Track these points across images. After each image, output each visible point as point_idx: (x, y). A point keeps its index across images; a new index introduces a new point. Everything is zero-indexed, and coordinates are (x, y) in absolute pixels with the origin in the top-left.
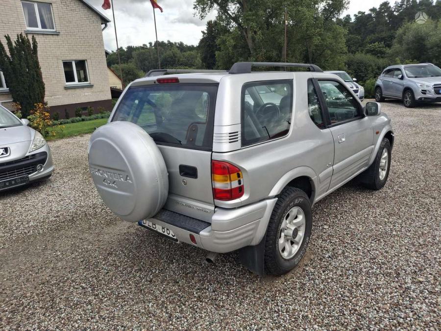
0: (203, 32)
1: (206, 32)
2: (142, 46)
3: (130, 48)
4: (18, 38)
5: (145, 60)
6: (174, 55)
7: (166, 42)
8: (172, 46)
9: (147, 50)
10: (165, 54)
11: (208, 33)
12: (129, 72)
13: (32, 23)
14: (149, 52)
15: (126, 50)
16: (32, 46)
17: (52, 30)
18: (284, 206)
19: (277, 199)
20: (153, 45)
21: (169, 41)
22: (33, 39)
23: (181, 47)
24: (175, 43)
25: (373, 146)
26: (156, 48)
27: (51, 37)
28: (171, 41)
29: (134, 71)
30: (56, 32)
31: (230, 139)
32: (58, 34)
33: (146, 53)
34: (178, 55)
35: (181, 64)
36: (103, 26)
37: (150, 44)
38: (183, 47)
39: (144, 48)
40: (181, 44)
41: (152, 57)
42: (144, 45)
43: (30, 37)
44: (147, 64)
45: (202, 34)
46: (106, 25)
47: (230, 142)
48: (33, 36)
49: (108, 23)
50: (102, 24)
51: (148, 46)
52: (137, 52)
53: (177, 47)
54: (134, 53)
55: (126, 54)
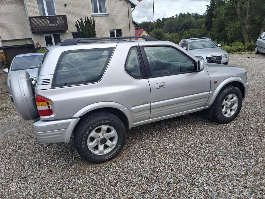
0: (208, 6)
1: (209, 5)
2: (171, 17)
3: (164, 19)
4: (86, 19)
5: (171, 26)
6: (190, 22)
7: (186, 13)
8: (190, 16)
9: (174, 19)
10: (184, 22)
11: (211, 6)
12: (158, 34)
13: (96, 11)
14: (175, 21)
15: (161, 20)
16: (93, 23)
17: (105, 13)
18: (91, 123)
19: (79, 119)
20: (178, 16)
21: (188, 13)
22: (93, 19)
23: (196, 16)
24: (192, 14)
25: (211, 92)
26: (179, 18)
27: (104, 17)
28: (190, 13)
29: (162, 33)
30: (107, 14)
31: (43, 83)
32: (108, 15)
33: (173, 22)
34: (193, 22)
35: (194, 27)
36: (133, 8)
37: (176, 15)
38: (198, 16)
39: (172, 18)
40: (196, 14)
41: (176, 24)
42: (173, 16)
43: (92, 18)
44: (173, 28)
45: (207, 7)
46: (134, 8)
47: (42, 85)
48: (93, 18)
49: (135, 7)
50: (132, 8)
51: (175, 17)
52: (168, 21)
53: (193, 16)
54: (166, 22)
55: (161, 23)
